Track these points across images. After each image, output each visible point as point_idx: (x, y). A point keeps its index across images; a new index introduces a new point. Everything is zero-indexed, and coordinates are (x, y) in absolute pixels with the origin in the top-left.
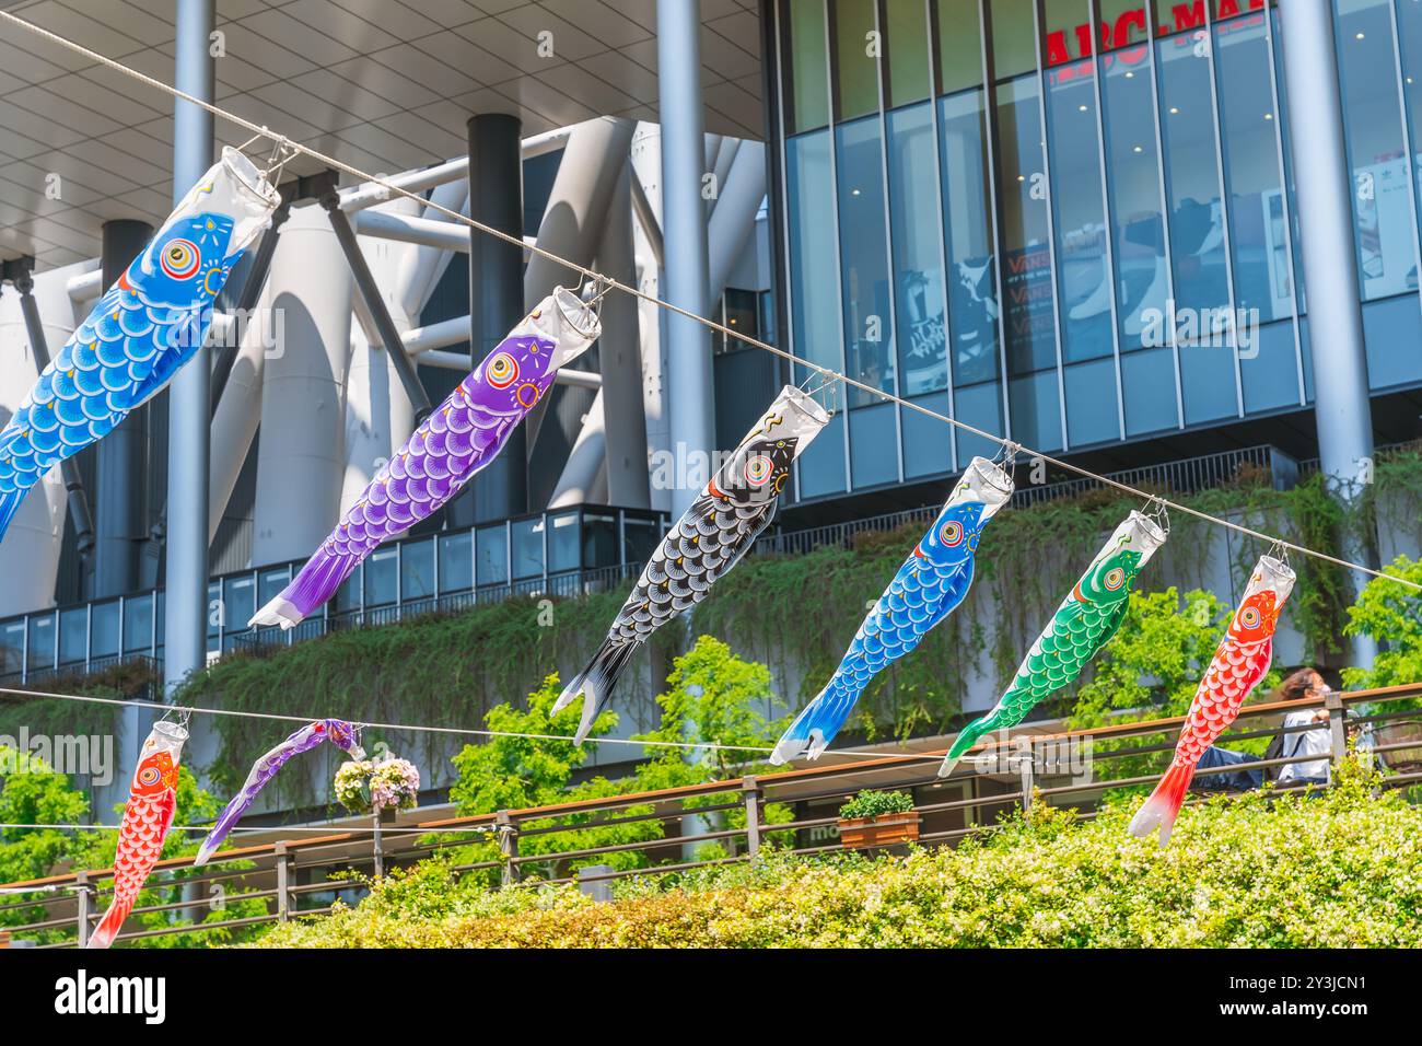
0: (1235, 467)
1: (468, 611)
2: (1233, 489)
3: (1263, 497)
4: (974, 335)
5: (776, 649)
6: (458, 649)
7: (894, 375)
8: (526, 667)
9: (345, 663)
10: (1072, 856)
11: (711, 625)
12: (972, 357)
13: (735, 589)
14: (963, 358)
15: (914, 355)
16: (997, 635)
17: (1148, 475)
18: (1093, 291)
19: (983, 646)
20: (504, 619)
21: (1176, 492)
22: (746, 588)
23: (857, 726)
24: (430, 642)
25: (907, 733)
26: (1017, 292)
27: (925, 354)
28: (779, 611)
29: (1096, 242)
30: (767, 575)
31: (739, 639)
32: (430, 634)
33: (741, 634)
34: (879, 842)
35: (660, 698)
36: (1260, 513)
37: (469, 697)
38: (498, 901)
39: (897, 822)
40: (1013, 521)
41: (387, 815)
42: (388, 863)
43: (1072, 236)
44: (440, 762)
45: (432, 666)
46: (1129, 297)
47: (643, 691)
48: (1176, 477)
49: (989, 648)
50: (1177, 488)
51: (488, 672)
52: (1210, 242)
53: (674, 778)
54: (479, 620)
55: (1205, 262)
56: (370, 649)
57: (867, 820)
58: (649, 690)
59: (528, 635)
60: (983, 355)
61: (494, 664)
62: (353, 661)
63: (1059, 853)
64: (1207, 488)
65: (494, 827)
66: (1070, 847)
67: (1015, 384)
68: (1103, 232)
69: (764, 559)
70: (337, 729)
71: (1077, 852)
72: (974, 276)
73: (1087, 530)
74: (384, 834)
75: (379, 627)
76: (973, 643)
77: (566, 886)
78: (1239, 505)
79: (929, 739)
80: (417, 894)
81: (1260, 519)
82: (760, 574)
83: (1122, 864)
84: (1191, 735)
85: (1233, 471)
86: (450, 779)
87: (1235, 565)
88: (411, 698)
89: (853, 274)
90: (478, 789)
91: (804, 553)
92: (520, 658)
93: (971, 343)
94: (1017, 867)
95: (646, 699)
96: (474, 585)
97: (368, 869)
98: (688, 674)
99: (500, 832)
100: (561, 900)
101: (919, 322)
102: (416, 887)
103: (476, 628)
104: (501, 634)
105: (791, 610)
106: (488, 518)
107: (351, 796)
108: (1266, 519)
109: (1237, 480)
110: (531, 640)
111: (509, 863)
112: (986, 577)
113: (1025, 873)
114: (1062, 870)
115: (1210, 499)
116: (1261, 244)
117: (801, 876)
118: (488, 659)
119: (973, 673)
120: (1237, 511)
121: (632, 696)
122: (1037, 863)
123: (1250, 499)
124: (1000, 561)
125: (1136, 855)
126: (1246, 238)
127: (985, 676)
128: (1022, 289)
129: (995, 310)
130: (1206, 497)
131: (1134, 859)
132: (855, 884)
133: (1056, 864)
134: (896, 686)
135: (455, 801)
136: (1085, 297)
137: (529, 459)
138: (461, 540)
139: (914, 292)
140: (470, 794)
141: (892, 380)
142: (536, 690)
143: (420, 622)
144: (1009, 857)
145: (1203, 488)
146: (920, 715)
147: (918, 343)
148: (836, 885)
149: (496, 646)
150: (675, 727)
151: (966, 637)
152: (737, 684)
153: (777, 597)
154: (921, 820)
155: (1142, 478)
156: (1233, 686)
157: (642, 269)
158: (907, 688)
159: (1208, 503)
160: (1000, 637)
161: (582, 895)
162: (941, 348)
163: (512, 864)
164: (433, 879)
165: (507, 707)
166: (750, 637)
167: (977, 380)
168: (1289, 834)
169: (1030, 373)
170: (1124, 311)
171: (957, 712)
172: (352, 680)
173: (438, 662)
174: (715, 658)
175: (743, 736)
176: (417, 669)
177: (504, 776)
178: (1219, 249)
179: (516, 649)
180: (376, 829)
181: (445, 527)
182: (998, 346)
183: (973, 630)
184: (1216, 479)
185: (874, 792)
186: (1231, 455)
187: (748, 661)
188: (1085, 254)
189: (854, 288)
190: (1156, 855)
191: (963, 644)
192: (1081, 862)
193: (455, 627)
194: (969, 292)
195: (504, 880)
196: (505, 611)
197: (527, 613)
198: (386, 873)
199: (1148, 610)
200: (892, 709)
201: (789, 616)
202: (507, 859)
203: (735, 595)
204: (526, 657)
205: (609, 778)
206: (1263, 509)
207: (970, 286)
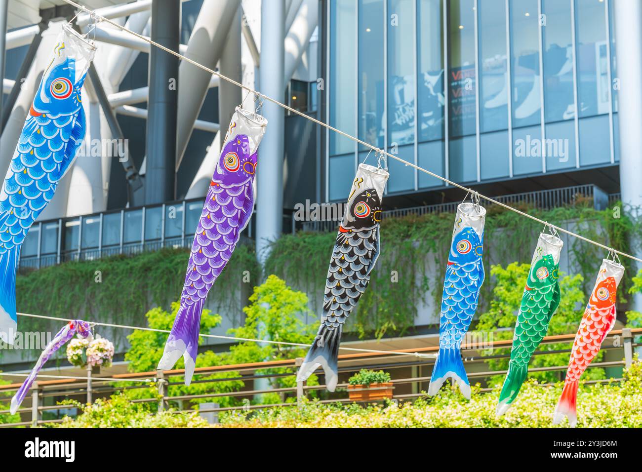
0: (573, 196)
1: (140, 255)
2: (572, 208)
3: (588, 214)
4: (430, 114)
5: (311, 285)
6: (134, 275)
7: (384, 134)
8: (171, 287)
9: (69, 281)
10: (478, 412)
11: (276, 269)
12: (429, 126)
13: (290, 250)
14: (424, 126)
15: (396, 124)
16: (436, 283)
17: (525, 198)
18: (499, 92)
19: (428, 289)
20: (160, 260)
21: (539, 208)
22: (296, 249)
23: (354, 330)
24: (118, 271)
25: (381, 335)
26: (456, 91)
27: (403, 123)
28: (314, 264)
29: (502, 66)
30: (309, 243)
31: (291, 279)
32: (118, 267)
33: (292, 275)
34: (371, 399)
35: (245, 309)
36: (586, 222)
37: (138, 303)
38: (155, 421)
39: (381, 388)
40: (448, 220)
41: (96, 370)
42: (95, 397)
43: (488, 61)
44: (120, 339)
45: (118, 285)
46: (519, 97)
47: (236, 304)
48: (541, 200)
49: (431, 289)
50: (541, 205)
51: (149, 289)
52: (565, 69)
53: (252, 354)
54: (146, 260)
55: (562, 80)
56: (84, 273)
57: (364, 386)
58: (239, 304)
59: (173, 270)
60: (435, 125)
61: (153, 285)
62: (74, 279)
63: (471, 410)
64: (557, 207)
65: (155, 379)
66: (477, 407)
67: (453, 142)
68: (506, 60)
69: (307, 234)
70: (81, 326)
71: (481, 410)
72: (432, 81)
73: (489, 227)
74: (93, 381)
75: (89, 261)
76: (422, 287)
77: (193, 414)
78: (575, 217)
79: (394, 339)
80: (110, 415)
81: (585, 226)
82: (305, 242)
83: (506, 418)
84: (574, 363)
85: (572, 198)
86: (125, 348)
87: (571, 251)
88: (105, 302)
89: (365, 76)
90: (141, 354)
91: (330, 231)
92: (168, 282)
93: (429, 118)
94: (447, 417)
95: (237, 309)
96: (143, 239)
97: (83, 399)
98: (262, 296)
99: (158, 382)
100: (191, 422)
101: (400, 105)
102: (110, 411)
103: (144, 264)
104: (157, 269)
105: (321, 264)
106: (152, 202)
107: (75, 358)
108: (590, 226)
109: (574, 203)
110: (174, 273)
111: (162, 400)
112: (431, 251)
113: (452, 420)
114: (472, 420)
115: (558, 213)
116: (594, 72)
117: (325, 416)
118: (150, 282)
119: (421, 304)
120: (573, 220)
121: (230, 307)
122: (458, 416)
123: (581, 214)
124: (439, 241)
125: (514, 413)
126: (585, 68)
127: (429, 305)
128: (459, 89)
129: (443, 100)
130: (557, 211)
131: (512, 415)
132: (356, 422)
133: (469, 416)
134: (378, 308)
135: (128, 360)
136: (494, 96)
137: (177, 170)
138: (136, 214)
139: (398, 88)
140: (137, 358)
141: (383, 137)
142: (176, 301)
143: (113, 259)
144: (443, 411)
145: (555, 207)
146: (390, 325)
147: (399, 116)
148: (346, 421)
149: (154, 275)
150: (253, 325)
151: (418, 283)
152: (289, 303)
153: (314, 255)
154: (394, 388)
155: (521, 199)
156: (596, 333)
157: (245, 66)
158: (383, 310)
159: (557, 215)
160: (438, 284)
161: (202, 420)
162: (412, 120)
163: (164, 401)
164: (119, 406)
165: (160, 309)
166: (298, 277)
167: (431, 139)
168: (599, 406)
169: (461, 137)
170: (515, 105)
171: (411, 325)
172: (73, 290)
173: (122, 282)
174: (277, 288)
175: (292, 332)
176: (109, 285)
177: (156, 348)
178: (570, 73)
179: (166, 277)
180: (89, 378)
181: (128, 206)
182: (444, 121)
183: (423, 280)
184: (563, 203)
185: (368, 371)
186: (572, 189)
187: (295, 291)
188: (496, 71)
189: (365, 84)
190: (525, 414)
191: (417, 287)
192: (483, 416)
193: (132, 263)
194: (428, 90)
195: (159, 409)
196: (161, 256)
197: (173, 257)
198: (93, 401)
199: (521, 274)
200: (375, 321)
201: (320, 266)
202: (161, 398)
203: (290, 254)
204: (171, 283)
205: (215, 352)
206: (588, 221)
207: (430, 87)
